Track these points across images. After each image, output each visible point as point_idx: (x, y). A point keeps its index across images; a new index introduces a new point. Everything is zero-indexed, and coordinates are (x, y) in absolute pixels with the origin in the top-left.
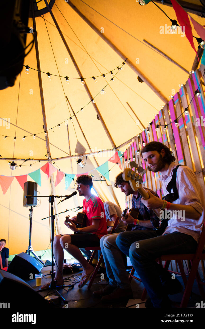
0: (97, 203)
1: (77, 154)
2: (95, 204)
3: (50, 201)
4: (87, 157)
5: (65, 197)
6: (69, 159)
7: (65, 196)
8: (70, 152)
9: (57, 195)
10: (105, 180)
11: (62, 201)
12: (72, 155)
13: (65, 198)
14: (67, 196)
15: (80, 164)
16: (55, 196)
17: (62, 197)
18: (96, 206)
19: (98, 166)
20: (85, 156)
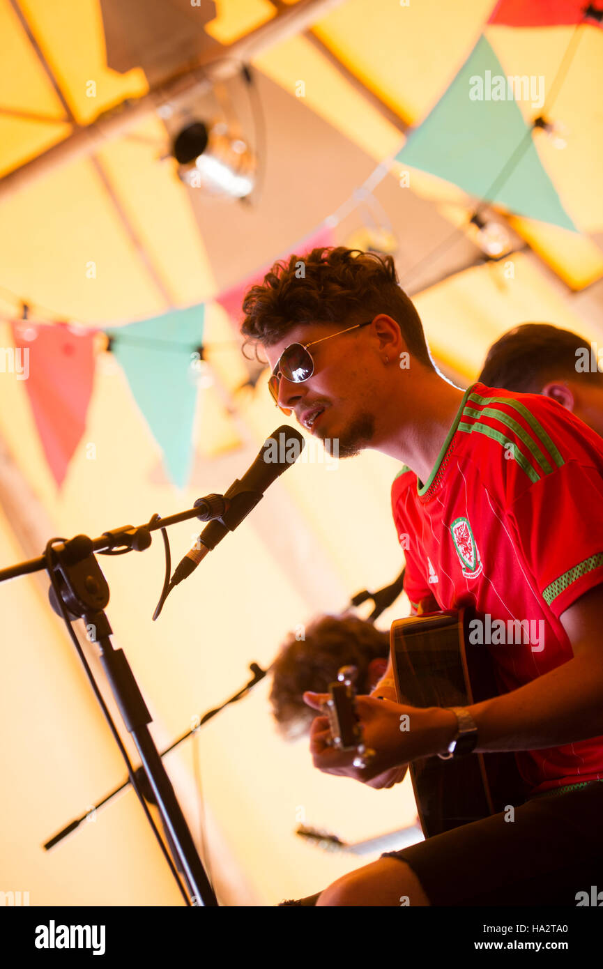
0: (543, 434)
1: (135, 83)
2: (522, 448)
3: (67, 611)
4: (247, 74)
5: (195, 520)
6: (75, 165)
7: (190, 506)
8: (59, 92)
9: (114, 525)
10: (527, 247)
11: (188, 566)
12: (85, 113)
13: (198, 526)
14: (217, 498)
15: (208, 167)
16: (99, 544)
17: (168, 528)
18: (546, 466)
19: (400, 123)
20: (228, 69)
